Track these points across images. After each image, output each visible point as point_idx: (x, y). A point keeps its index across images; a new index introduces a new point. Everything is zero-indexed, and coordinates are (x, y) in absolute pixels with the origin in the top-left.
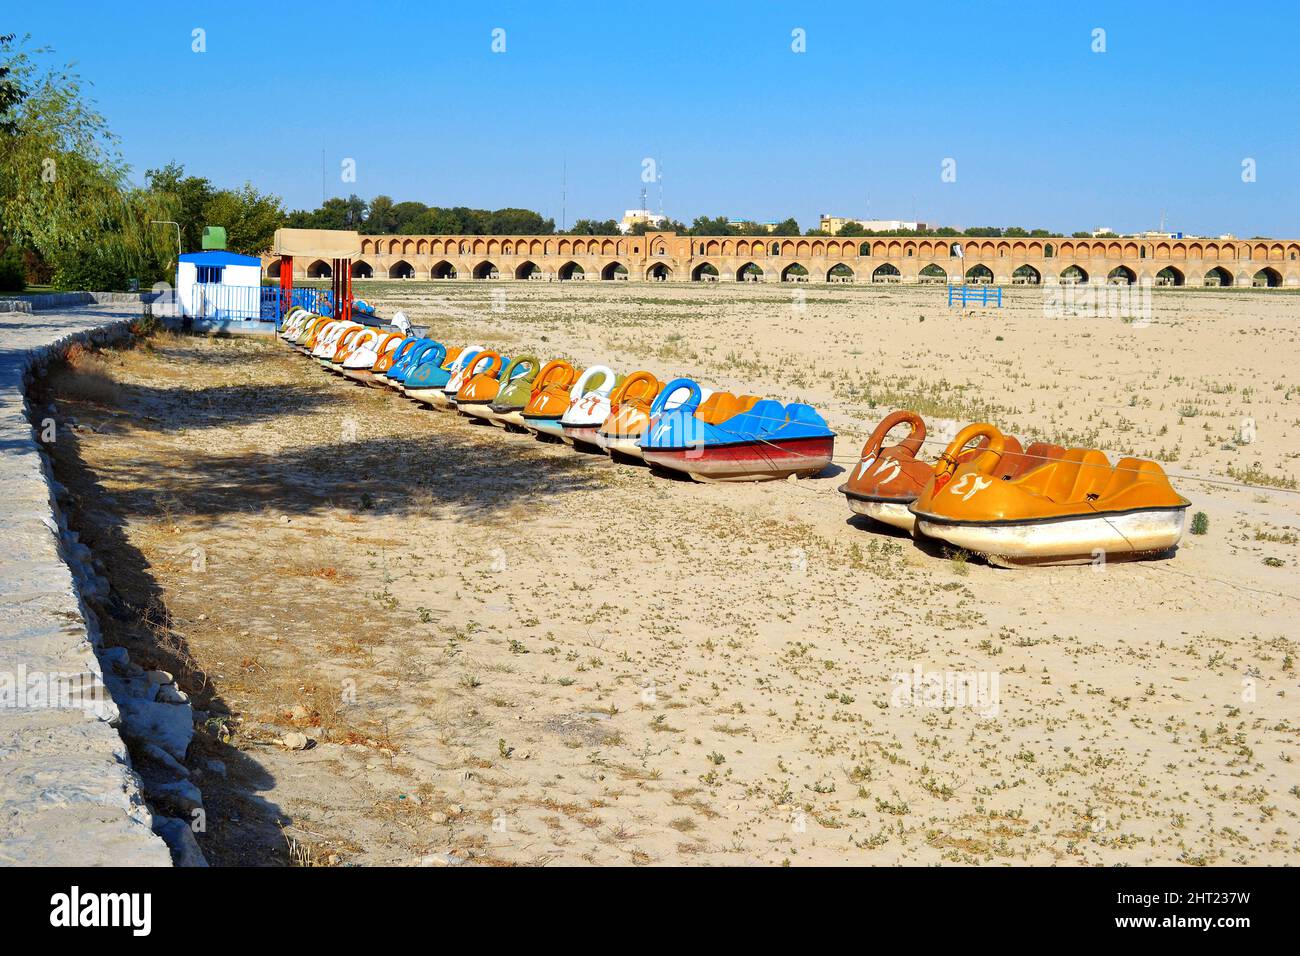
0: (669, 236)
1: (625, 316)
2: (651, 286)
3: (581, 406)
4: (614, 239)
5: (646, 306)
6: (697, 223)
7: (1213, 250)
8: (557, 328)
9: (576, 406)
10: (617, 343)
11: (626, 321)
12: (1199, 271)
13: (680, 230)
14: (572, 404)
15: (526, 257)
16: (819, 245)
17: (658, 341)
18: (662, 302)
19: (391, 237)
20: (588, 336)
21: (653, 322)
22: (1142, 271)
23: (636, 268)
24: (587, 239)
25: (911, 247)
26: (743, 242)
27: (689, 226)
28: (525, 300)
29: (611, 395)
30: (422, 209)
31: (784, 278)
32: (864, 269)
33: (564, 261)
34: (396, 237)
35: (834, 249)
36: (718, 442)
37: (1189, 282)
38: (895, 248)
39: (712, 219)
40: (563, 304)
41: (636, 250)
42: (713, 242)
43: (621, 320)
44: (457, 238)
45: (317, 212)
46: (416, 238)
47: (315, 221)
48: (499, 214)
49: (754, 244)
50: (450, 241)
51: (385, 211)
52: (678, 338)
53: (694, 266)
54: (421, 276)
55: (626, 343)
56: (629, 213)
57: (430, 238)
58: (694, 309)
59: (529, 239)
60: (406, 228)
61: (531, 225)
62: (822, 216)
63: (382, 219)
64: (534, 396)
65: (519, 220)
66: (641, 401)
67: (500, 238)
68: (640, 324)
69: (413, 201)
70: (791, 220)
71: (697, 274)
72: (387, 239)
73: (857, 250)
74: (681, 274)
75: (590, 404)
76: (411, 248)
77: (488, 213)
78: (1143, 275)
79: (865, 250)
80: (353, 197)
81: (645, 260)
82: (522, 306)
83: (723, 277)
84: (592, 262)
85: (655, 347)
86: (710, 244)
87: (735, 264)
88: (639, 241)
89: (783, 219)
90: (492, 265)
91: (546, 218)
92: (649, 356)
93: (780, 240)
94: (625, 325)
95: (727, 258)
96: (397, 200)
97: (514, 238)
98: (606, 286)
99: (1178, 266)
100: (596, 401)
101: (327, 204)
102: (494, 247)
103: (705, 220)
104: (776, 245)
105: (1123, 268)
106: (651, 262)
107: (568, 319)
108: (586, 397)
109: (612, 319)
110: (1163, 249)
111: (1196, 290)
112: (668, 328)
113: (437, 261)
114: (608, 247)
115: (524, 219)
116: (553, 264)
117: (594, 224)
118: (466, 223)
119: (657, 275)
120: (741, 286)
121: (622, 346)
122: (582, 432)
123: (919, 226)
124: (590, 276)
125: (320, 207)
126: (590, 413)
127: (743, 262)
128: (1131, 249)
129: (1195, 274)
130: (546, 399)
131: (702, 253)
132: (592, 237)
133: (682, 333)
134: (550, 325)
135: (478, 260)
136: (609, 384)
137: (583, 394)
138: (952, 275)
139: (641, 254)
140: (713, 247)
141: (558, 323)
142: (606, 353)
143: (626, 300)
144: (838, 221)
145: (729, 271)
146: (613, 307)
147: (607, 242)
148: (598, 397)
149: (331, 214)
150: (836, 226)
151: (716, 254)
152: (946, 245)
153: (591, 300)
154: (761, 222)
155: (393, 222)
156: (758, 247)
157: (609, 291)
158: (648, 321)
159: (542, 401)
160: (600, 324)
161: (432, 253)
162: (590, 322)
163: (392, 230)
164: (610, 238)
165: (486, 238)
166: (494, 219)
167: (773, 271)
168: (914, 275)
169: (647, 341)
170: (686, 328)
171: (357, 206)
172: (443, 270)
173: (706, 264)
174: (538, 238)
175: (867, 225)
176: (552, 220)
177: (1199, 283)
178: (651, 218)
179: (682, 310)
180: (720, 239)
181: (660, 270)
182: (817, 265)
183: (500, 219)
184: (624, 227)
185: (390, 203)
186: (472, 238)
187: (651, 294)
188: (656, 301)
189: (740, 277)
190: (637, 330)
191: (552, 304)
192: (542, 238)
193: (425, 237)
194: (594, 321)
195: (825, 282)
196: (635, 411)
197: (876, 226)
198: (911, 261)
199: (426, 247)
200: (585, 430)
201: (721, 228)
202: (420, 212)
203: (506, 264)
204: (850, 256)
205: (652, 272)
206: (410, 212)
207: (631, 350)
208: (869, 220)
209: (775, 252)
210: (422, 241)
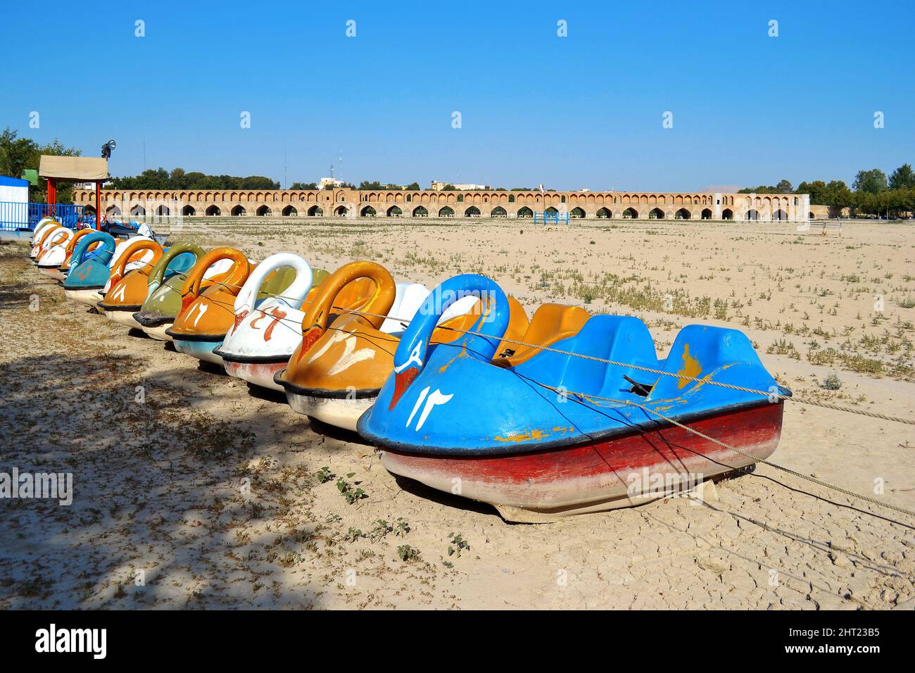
0: (347, 190)
1: (322, 232)
2: (337, 219)
3: (252, 325)
4: (315, 192)
5: (334, 227)
6: (362, 185)
7: (653, 198)
8: (274, 238)
9: (245, 323)
10: (316, 247)
11: (323, 234)
12: (646, 211)
13: (353, 188)
14: (238, 319)
15: (263, 203)
16: (434, 196)
17: (348, 246)
18: (346, 225)
19: (182, 191)
20: (295, 243)
21: (342, 235)
22: (615, 210)
23: (328, 209)
24: (298, 192)
25: (486, 197)
26: (390, 194)
27: (358, 186)
28: (258, 224)
29: (305, 304)
30: (202, 176)
31: (414, 215)
32: (460, 210)
33: (285, 205)
34: (184, 191)
35: (442, 198)
36: (575, 435)
37: (640, 216)
38: (477, 197)
39: (371, 183)
40: (281, 226)
41: (328, 198)
42: (373, 194)
43: (319, 234)
44: (221, 192)
45: (139, 177)
46: (196, 192)
47: (137, 183)
48: (247, 179)
49: (397, 195)
50: (217, 193)
51: (179, 177)
52: (363, 243)
53: (362, 208)
54: (199, 214)
55: (324, 247)
56: (323, 180)
57: (205, 192)
58: (366, 229)
59: (264, 192)
60: (192, 186)
61: (266, 185)
62: (433, 182)
63: (178, 182)
64: (187, 303)
65: (259, 182)
66: (362, 319)
67: (247, 192)
68: (333, 236)
69: (197, 172)
70: (415, 183)
71: (364, 212)
72: (179, 192)
73: (456, 198)
74: (353, 214)
75: (269, 320)
76: (193, 197)
77: (241, 179)
78: (616, 213)
79: (460, 198)
80: (160, 169)
81: (333, 204)
82: (255, 227)
83: (379, 214)
84: (302, 207)
85: (347, 250)
86: (370, 195)
87: (386, 207)
88: (329, 194)
89: (411, 183)
90: (242, 208)
91: (275, 182)
92: (342, 256)
93: (412, 193)
94: (322, 236)
95: (381, 204)
96: (187, 171)
97: (256, 192)
98: (310, 219)
99: (634, 208)
100: (278, 316)
101: (144, 173)
102: (243, 196)
103: (367, 183)
104: (409, 196)
105: (604, 208)
106: (336, 206)
107: (283, 233)
108: (261, 307)
109: (314, 233)
110: (627, 198)
111: (645, 220)
112: (353, 238)
113: (209, 205)
114: (311, 196)
115: (262, 182)
116: (279, 207)
117: (303, 185)
118: (227, 183)
119: (340, 213)
120: (389, 218)
121: (321, 249)
122: (254, 371)
123: (486, 187)
124: (300, 214)
125: (141, 175)
126: (267, 337)
127: (390, 206)
128: (609, 198)
129: (644, 212)
130: (203, 308)
131: (366, 200)
132: (301, 191)
133: (364, 240)
134: (269, 236)
135: (234, 205)
136: (301, 285)
137: (258, 303)
138: (510, 213)
139: (331, 201)
140: (372, 197)
141: (275, 236)
142: (308, 254)
143: (323, 225)
144: (441, 184)
145: (382, 211)
146: (314, 228)
147: (310, 194)
148: (282, 308)
149: (147, 179)
150: (440, 187)
151: (374, 201)
152: (506, 196)
153: (300, 224)
154: (399, 185)
155: (184, 183)
156: (399, 197)
157: (312, 220)
158: (338, 234)
159: (198, 311)
160: (305, 236)
161: (206, 200)
162: (298, 235)
163: (184, 188)
164: (312, 191)
165: (239, 192)
166: (244, 182)
167: (407, 210)
168: (488, 212)
169: (340, 246)
170: (366, 238)
171: (163, 174)
172: (213, 210)
173: (368, 207)
174: (270, 191)
175: (457, 187)
176: (279, 183)
177: (646, 217)
178: (335, 182)
179: (360, 229)
180: (377, 192)
181: (342, 210)
182: (433, 208)
183: (248, 182)
184: (321, 187)
185: (183, 172)
186: (230, 192)
187: (337, 222)
188: (341, 225)
189: (389, 214)
190: (332, 240)
191: (274, 226)
192: (272, 192)
193: (202, 191)
194: (301, 234)
195: (438, 217)
196: (352, 342)
197: (463, 187)
198: (487, 204)
199: (202, 197)
200: (260, 368)
201: (376, 187)
202: (200, 177)
203: (251, 206)
204: (451, 202)
205: (337, 211)
206: (194, 178)
207: (328, 251)
208: (458, 184)
209: (409, 199)
210: (200, 193)
